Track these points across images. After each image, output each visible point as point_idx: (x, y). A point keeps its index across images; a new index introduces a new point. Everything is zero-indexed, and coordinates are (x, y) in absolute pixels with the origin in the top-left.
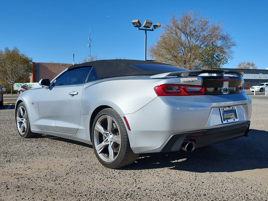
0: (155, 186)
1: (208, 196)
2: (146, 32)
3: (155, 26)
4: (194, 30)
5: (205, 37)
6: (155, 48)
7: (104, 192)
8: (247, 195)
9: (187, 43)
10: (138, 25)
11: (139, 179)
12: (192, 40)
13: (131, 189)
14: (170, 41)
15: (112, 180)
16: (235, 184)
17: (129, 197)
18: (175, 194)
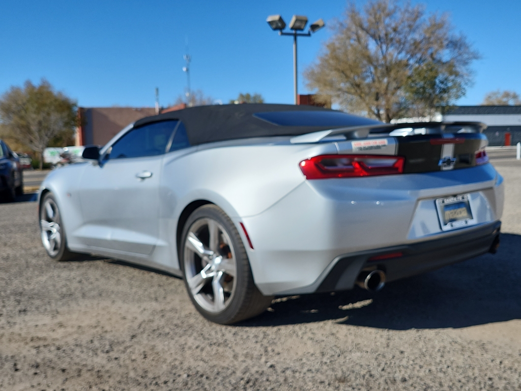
0: (304, 360)
1: (410, 382)
2: (295, 39)
3: (314, 27)
4: (395, 30)
5: (416, 44)
6: (317, 70)
7: (202, 376)
8: (490, 379)
9: (381, 57)
10: (279, 26)
11: (274, 347)
12: (391, 50)
13: (256, 369)
14: (346, 53)
15: (221, 349)
16: (468, 354)
17: (251, 386)
18: (343, 380)
